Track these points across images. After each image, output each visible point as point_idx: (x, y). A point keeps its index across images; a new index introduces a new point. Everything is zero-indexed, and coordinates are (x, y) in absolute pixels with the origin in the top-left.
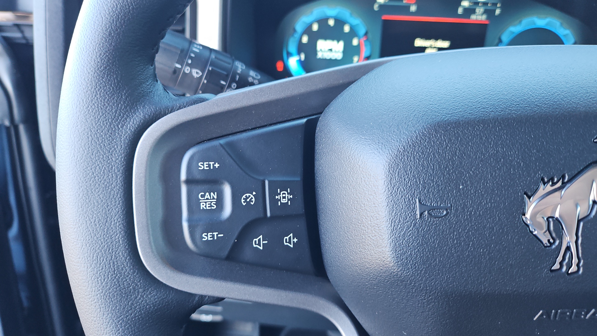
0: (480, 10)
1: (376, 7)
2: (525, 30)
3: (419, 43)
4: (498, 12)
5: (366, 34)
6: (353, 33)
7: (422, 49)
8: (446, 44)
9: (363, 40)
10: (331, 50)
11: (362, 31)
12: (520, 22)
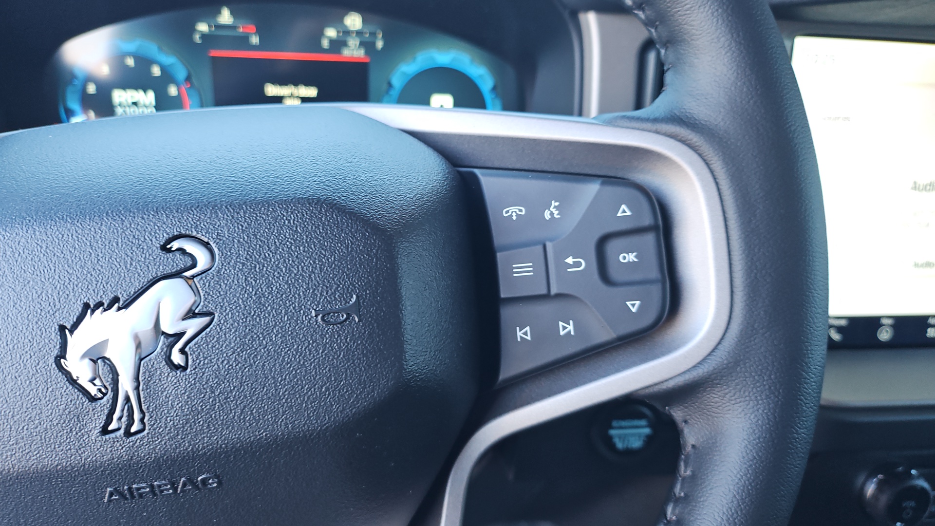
0: (354, 42)
1: (197, 38)
2: (422, 70)
3: (271, 90)
4: (380, 44)
5: (188, 79)
6: (167, 77)
7: (278, 100)
8: (312, 92)
9: (184, 88)
10: (135, 104)
11: (181, 73)
12: (414, 59)
